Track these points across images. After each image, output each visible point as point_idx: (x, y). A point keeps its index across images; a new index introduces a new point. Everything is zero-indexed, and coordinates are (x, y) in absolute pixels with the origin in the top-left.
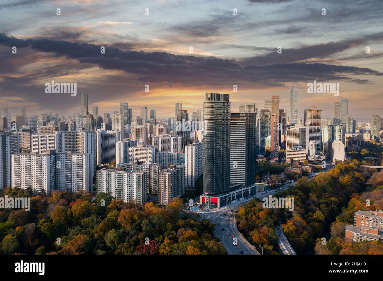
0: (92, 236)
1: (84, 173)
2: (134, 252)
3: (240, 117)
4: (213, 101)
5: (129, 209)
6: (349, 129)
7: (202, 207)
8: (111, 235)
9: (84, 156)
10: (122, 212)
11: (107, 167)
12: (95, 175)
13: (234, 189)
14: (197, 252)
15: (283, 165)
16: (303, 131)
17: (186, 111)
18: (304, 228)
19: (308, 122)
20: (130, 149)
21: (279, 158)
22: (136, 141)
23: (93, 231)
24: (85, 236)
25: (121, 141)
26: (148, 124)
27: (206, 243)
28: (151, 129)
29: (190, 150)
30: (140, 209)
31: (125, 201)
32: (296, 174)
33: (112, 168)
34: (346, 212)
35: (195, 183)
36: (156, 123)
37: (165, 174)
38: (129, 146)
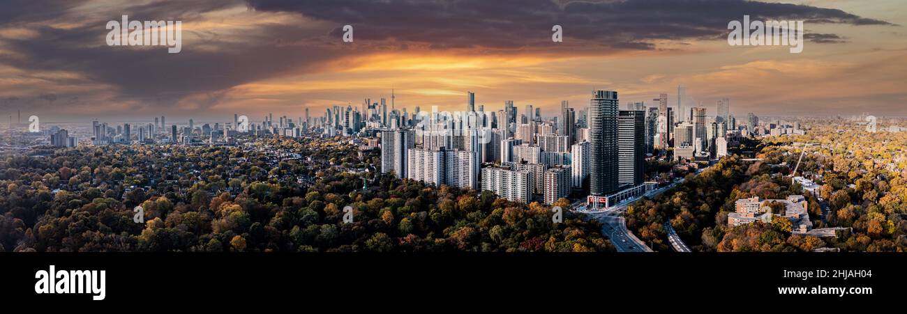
0: (477, 229)
1: (470, 170)
2: (518, 247)
3: (628, 115)
4: (601, 98)
5: (513, 208)
6: (730, 126)
7: (589, 207)
8: (495, 230)
9: (470, 154)
10: (507, 210)
11: (492, 166)
12: (480, 171)
13: (623, 189)
14: (584, 249)
15: (671, 163)
16: (690, 129)
17: (572, 110)
18: (692, 221)
19: (695, 120)
20: (515, 148)
21: (667, 156)
22: (521, 140)
23: (478, 225)
24: (471, 229)
25: (505, 140)
26: (534, 122)
27: (594, 241)
28: (537, 127)
29: (577, 150)
30: (525, 208)
31: (510, 199)
32: (684, 171)
33: (497, 167)
34: (728, 202)
35: (582, 183)
36: (541, 122)
37: (551, 174)
38: (514, 145)
